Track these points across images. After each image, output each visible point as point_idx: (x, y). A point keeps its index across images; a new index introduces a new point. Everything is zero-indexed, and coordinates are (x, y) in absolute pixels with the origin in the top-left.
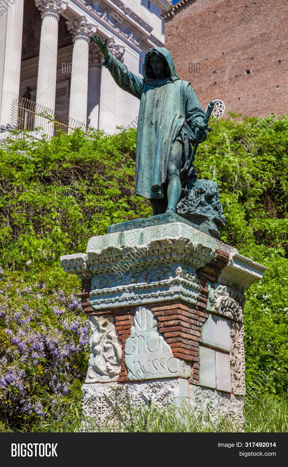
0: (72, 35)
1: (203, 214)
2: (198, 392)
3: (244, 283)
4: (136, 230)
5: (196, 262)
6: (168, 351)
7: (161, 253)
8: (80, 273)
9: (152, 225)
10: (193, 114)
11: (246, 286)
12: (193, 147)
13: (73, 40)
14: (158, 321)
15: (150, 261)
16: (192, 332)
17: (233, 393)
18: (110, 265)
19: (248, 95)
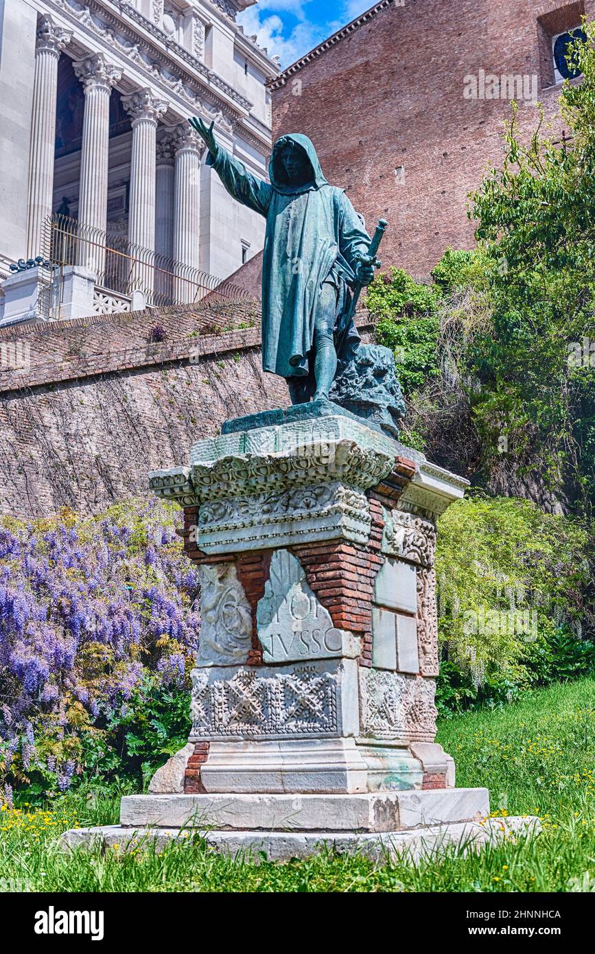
0: (130, 116)
1: (371, 400)
2: (372, 676)
3: (436, 507)
4: (268, 428)
5: (366, 478)
6: (326, 617)
7: (312, 465)
8: (181, 498)
9: (293, 420)
10: (351, 240)
11: (438, 511)
12: (352, 294)
13: (132, 125)
14: (307, 572)
15: (294, 477)
16: (361, 587)
17: (421, 674)
18: (229, 485)
19: (400, 204)
